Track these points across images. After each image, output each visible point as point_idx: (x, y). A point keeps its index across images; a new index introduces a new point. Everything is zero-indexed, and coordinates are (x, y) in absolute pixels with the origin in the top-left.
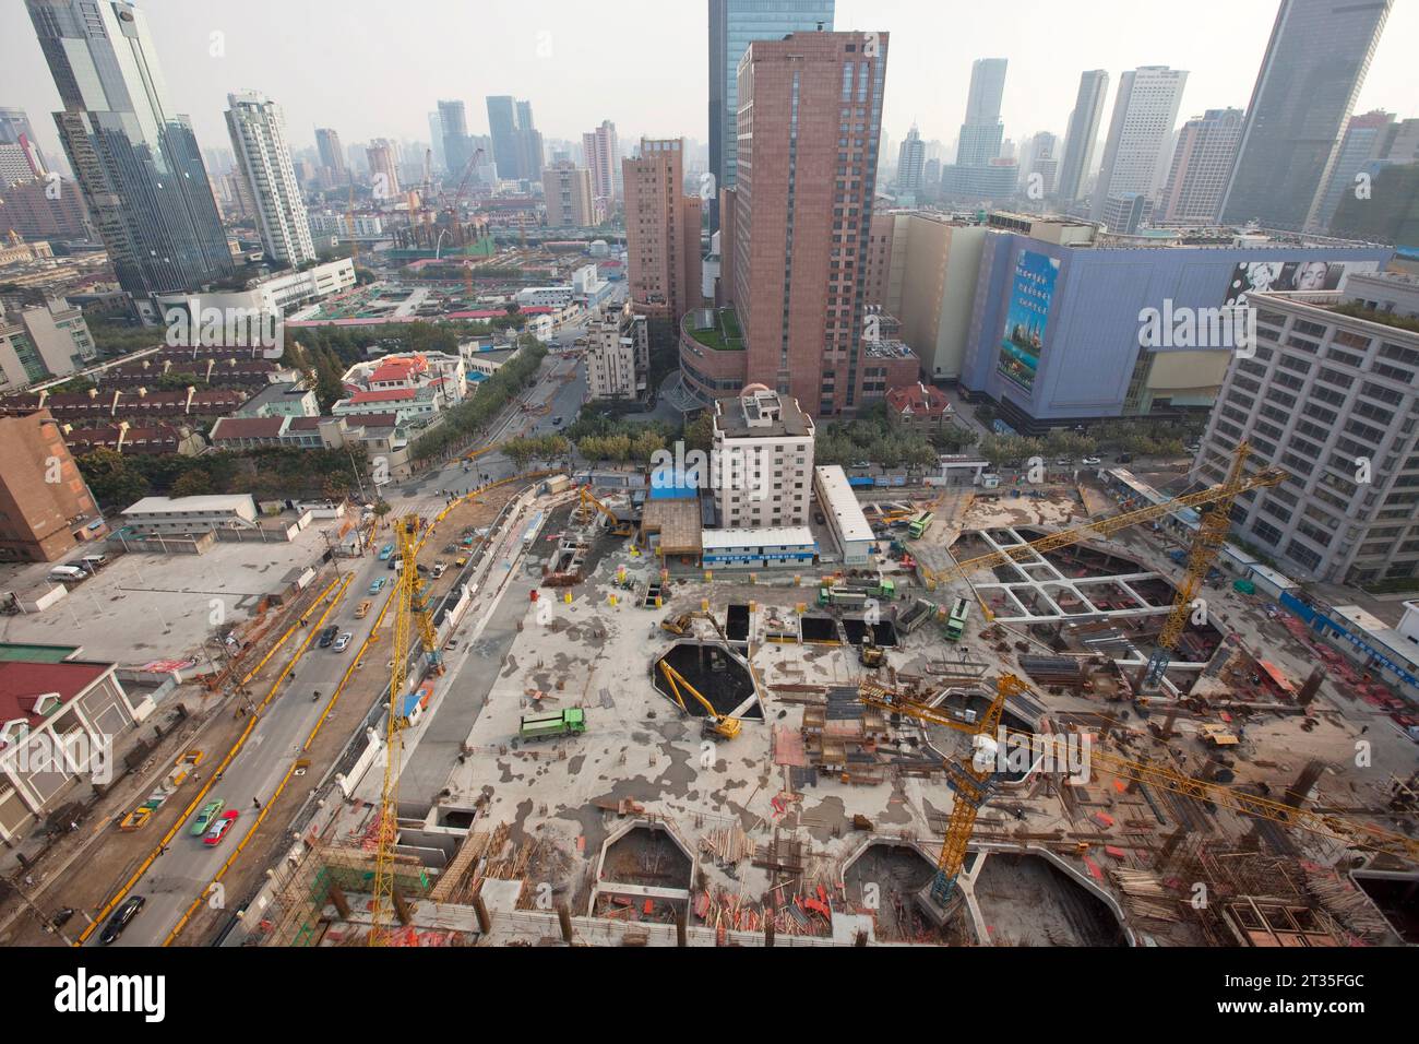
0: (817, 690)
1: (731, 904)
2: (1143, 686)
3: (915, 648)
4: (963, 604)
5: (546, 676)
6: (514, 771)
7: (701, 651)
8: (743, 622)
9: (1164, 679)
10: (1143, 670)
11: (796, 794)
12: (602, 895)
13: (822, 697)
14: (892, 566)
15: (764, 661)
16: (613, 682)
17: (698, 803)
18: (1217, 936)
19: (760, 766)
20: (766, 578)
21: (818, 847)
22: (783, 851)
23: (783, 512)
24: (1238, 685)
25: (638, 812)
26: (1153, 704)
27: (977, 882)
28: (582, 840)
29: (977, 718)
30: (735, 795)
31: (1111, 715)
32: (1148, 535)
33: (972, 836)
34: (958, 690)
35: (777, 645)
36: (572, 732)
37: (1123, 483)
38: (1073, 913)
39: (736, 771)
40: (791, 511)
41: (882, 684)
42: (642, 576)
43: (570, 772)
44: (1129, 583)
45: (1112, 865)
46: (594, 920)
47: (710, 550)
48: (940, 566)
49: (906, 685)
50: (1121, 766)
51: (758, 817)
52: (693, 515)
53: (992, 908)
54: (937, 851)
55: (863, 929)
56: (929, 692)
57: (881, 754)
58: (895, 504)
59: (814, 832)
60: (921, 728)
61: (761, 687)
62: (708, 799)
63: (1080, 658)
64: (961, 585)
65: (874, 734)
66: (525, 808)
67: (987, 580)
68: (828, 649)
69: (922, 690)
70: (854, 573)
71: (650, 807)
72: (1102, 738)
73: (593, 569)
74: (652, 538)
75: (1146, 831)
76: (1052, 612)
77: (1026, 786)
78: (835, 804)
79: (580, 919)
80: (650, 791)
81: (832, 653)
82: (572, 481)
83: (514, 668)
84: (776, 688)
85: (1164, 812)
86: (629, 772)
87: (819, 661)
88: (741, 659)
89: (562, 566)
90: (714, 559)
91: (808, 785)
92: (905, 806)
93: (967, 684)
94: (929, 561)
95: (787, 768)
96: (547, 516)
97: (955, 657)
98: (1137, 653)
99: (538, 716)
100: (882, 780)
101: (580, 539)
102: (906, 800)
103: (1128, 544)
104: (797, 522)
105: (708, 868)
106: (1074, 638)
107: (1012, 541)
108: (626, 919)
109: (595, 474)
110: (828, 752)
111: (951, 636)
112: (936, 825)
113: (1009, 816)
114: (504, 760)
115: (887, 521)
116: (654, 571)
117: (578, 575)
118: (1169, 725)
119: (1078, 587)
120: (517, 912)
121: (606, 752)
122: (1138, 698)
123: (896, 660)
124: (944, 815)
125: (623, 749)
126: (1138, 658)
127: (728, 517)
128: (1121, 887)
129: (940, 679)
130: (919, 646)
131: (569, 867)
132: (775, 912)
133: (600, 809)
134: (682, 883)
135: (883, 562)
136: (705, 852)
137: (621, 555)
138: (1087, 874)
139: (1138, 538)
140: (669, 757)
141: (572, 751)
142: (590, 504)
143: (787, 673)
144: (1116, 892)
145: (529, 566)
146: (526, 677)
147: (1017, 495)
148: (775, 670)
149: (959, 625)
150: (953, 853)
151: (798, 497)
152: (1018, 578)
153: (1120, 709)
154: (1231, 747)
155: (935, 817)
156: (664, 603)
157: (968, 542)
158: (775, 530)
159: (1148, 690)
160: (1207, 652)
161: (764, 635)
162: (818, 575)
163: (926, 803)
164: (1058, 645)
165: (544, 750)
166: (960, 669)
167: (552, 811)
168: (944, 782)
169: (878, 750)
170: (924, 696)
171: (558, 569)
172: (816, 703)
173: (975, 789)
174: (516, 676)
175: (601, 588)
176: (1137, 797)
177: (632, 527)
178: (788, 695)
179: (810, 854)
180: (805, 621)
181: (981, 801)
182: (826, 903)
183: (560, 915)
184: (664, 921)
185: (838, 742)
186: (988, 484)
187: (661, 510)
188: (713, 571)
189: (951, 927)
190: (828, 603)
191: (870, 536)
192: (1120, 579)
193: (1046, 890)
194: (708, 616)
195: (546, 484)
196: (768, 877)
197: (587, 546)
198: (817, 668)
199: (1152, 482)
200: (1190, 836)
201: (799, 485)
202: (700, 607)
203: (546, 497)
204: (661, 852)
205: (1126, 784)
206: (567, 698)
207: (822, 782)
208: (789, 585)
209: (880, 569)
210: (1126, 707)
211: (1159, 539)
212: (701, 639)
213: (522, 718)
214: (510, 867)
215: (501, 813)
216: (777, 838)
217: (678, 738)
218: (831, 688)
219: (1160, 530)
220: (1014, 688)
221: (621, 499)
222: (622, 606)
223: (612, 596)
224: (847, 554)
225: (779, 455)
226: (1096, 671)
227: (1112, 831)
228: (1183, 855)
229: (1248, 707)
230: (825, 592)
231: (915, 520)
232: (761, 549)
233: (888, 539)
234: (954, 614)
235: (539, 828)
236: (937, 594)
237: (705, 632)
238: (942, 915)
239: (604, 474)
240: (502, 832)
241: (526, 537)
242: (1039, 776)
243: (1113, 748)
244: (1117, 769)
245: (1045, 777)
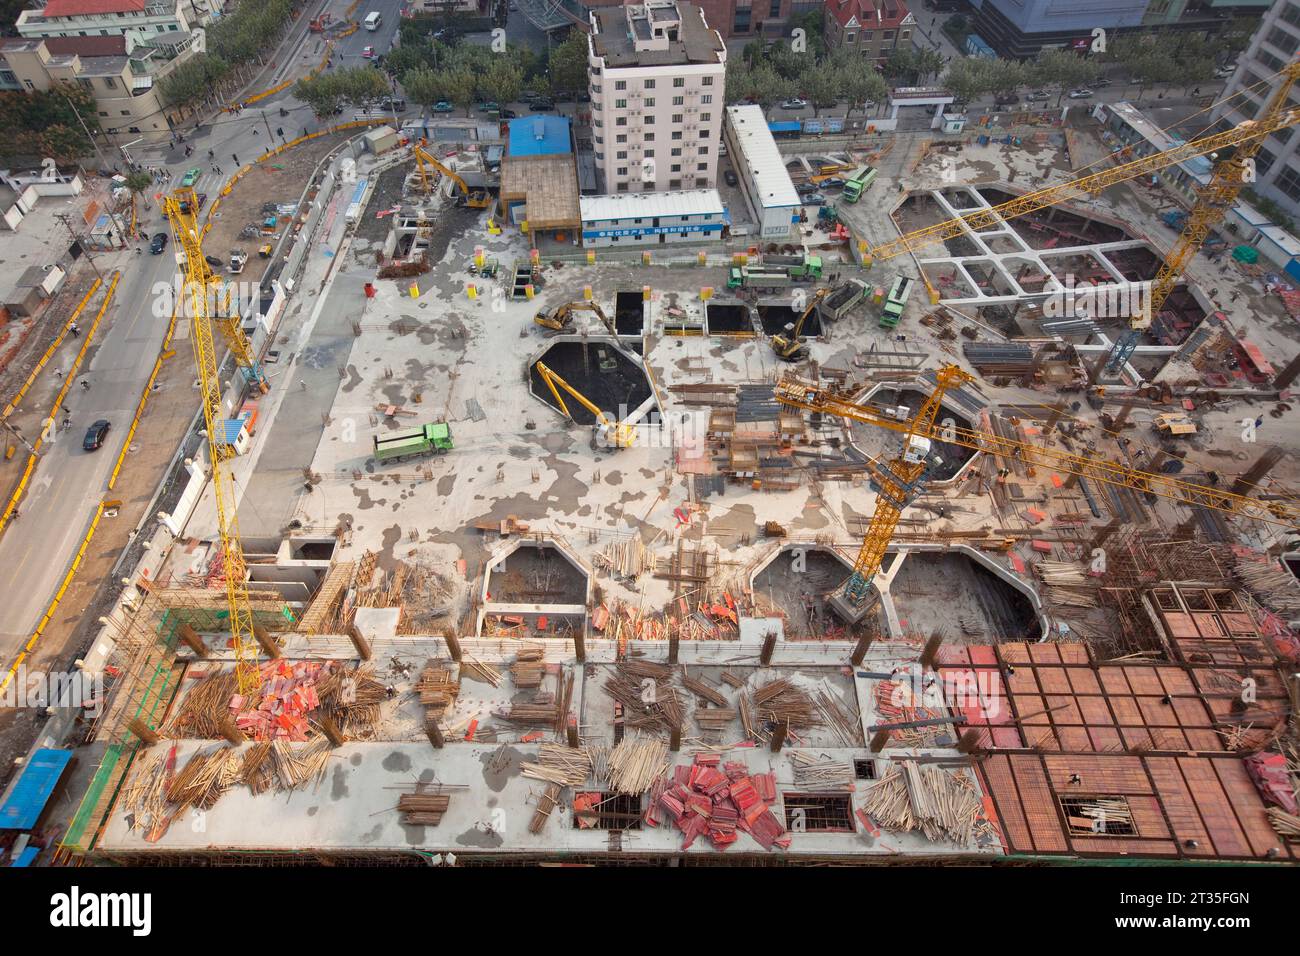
0: (727, 390)
1: (633, 618)
2: (1102, 374)
3: (842, 338)
4: (904, 284)
5: (398, 388)
6: (373, 497)
7: (586, 349)
8: (637, 312)
9: (1128, 366)
10: (1105, 357)
11: (701, 504)
12: (491, 616)
13: (732, 397)
14: (820, 238)
15: (662, 358)
16: (482, 389)
17: (591, 517)
18: (1132, 619)
19: (660, 477)
20: (663, 257)
21: (725, 556)
22: (686, 561)
23: (684, 171)
24: (1210, 370)
25: (523, 531)
26: (1110, 394)
27: (894, 581)
28: (461, 565)
29: (910, 415)
30: (634, 509)
31: (1060, 406)
32: (1142, 192)
33: (893, 537)
34: (890, 385)
35: (679, 338)
36: (438, 450)
37: (1124, 124)
38: (989, 605)
39: (632, 482)
40: (693, 169)
41: (803, 380)
42: (507, 259)
43: (440, 494)
44: (1107, 254)
45: (1037, 559)
46: (484, 639)
47: (591, 223)
48: (880, 237)
49: (831, 380)
50: (1062, 461)
51: (659, 530)
52: (567, 178)
53: (907, 604)
54: (854, 555)
55: (772, 631)
56: (857, 387)
57: (799, 458)
58: (828, 157)
59: (721, 539)
60: (844, 428)
61: (660, 388)
62: (602, 513)
63: (1035, 344)
64: (903, 261)
65: (791, 436)
66: (392, 535)
67: (934, 252)
68: (739, 342)
69: (848, 385)
70: (773, 248)
71: (536, 526)
72: (1046, 431)
73: (442, 253)
74: (516, 210)
75: (1078, 524)
76: (1009, 292)
77: (957, 485)
78: (746, 511)
79: (468, 639)
80: (537, 509)
81: (744, 346)
82: (401, 136)
83: (357, 380)
84: (676, 389)
85: (1101, 505)
86: (509, 489)
87: (729, 356)
88: (635, 357)
89: (402, 252)
90: (596, 235)
91: (715, 494)
92: (822, 511)
93: (901, 377)
94: (867, 231)
95: (691, 477)
96: (373, 184)
97: (889, 347)
98: (1102, 336)
99: (393, 434)
100: (798, 485)
101: (421, 214)
102: (824, 504)
103: (1115, 204)
104: (702, 183)
105: (607, 584)
106: (1031, 321)
107: (972, 203)
108: (517, 635)
109: (431, 124)
110: (738, 457)
111: (887, 322)
112: (855, 528)
113: (934, 516)
114: (360, 485)
115: (817, 180)
116: (521, 253)
117: (424, 261)
119: (1045, 260)
120: (398, 638)
121: (480, 469)
122: (1094, 387)
123: (820, 352)
124: (864, 517)
125: (500, 466)
126: (1101, 343)
127: (612, 179)
128: (1042, 579)
129: (870, 372)
130: (848, 335)
131: (450, 591)
132: (679, 620)
133: (480, 531)
134: (579, 598)
135: (809, 233)
136: (601, 567)
137: (477, 234)
138: (1009, 570)
139: (1128, 197)
140: (554, 472)
141: (439, 468)
142: (429, 167)
143: (690, 371)
144: (1038, 583)
145: (357, 253)
146: (373, 390)
147: (984, 142)
148: (676, 369)
149: (897, 310)
150: (871, 555)
151: (704, 150)
152: (973, 250)
153: (1071, 400)
154: (1187, 437)
155: (855, 520)
156: (536, 293)
157: (917, 207)
158: (674, 196)
159: (1107, 378)
160: (1183, 334)
161: (662, 327)
162: (729, 252)
163: (846, 506)
164: (1012, 330)
165: (406, 471)
166: (895, 360)
167: (424, 536)
168: (867, 484)
169: (795, 453)
170: (850, 393)
171: (396, 256)
172: (724, 405)
173: (900, 490)
174: (360, 390)
175: (455, 277)
176: (1075, 492)
177: (488, 195)
178: (693, 397)
179: (716, 563)
180: (713, 311)
181: (906, 502)
182: (734, 609)
183: (446, 637)
184: (560, 636)
185: (749, 447)
186: (950, 128)
187: (525, 172)
188: (596, 250)
189: (863, 623)
190: (740, 287)
191: (795, 199)
192: (1097, 249)
193: (964, 584)
194: (592, 307)
195: (365, 140)
196: (671, 588)
197: (431, 224)
198: (725, 364)
199: (1162, 122)
200: (1123, 528)
201: (704, 134)
202: (581, 296)
203: (367, 157)
204: (552, 570)
205: (1064, 479)
206: (427, 411)
207: (731, 490)
208: (692, 266)
209: (806, 242)
210: (1080, 398)
211: (1155, 197)
212: (585, 335)
213: (375, 438)
214: (384, 595)
215: (365, 541)
216: (680, 549)
217: (563, 449)
218: (742, 387)
219: (1158, 186)
220: (954, 380)
221: (470, 158)
222: (483, 298)
223: (470, 286)
224: (766, 224)
225: (679, 92)
226: (1052, 359)
227: (1041, 526)
229: (1215, 393)
230: (736, 273)
231: (852, 179)
232: (656, 221)
233: (817, 203)
234: (892, 296)
235: (411, 554)
236: (872, 272)
237: (590, 326)
238: (854, 613)
239: (444, 124)
240: (369, 560)
241: (348, 214)
242: (971, 474)
243: (1057, 442)
244: (1057, 464)
245: (978, 475)
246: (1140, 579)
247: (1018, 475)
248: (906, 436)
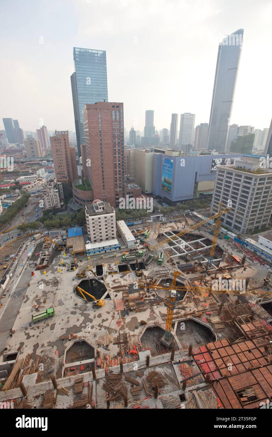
0: (125, 286)
1: (108, 359)
2: (208, 267)
3: (150, 269)
4: (161, 254)
5: (40, 299)
6: (31, 335)
7: (89, 281)
8: (101, 270)
9: (213, 264)
10: (208, 263)
11: (123, 319)
12: (66, 369)
13: (127, 288)
14: (141, 246)
15: (109, 281)
16: (63, 296)
17: (94, 329)
18: (234, 329)
19: (112, 313)
20: (106, 256)
21: (132, 333)
22: (122, 337)
23: (109, 236)
24: (228, 263)
25: (75, 337)
26: (211, 272)
27: (176, 331)
28: (57, 352)
29: (170, 285)
30: (106, 324)
31: (202, 277)
32: (203, 228)
33: (173, 318)
34: (164, 278)
35: (112, 275)
36: (50, 316)
37: (196, 216)
38: (201, 333)
39: (104, 316)
40: (111, 235)
41: (143, 281)
42: (68, 261)
43: (51, 330)
44: (201, 241)
45: (208, 317)
46: (64, 378)
47: (88, 250)
48: (154, 244)
49: (150, 279)
51: (113, 329)
52: (82, 240)
53: (181, 338)
54: (165, 325)
55: (148, 355)
56: (156, 280)
57: (146, 301)
58: (140, 229)
59: (130, 329)
60: (155, 291)
61: (109, 289)
62: (97, 327)
63: (192, 263)
64: (160, 249)
65: (143, 296)
66: (36, 346)
67: (166, 246)
68: (127, 274)
69: (154, 280)
70: (131, 250)
71: (79, 335)
72: (201, 283)
73: (52, 262)
74: (70, 249)
75: (215, 305)
76: (184, 252)
77: (185, 301)
78: (135, 319)
79: (60, 379)
80: (78, 329)
81: (128, 274)
82: (42, 235)
83: (28, 299)
84: (113, 288)
85: (218, 299)
86: (71, 325)
87: (125, 277)
88: (102, 281)
89: (42, 263)
90: (90, 253)
91: (126, 315)
92: (154, 314)
93: (166, 276)
94: (151, 243)
95: (120, 311)
96: (35, 247)
97: (161, 269)
98: (205, 259)
99: (38, 314)
100: (147, 309)
101: (47, 253)
102: (154, 313)
103: (199, 231)
104: (113, 238)
105: (99, 349)
106: (190, 258)
107: (172, 235)
108: (74, 374)
109: (50, 232)
110: (131, 304)
111: (160, 263)
112: (163, 318)
113: (182, 310)
114: (27, 332)
115: (138, 234)
116: (72, 259)
117: (47, 264)
118: (215, 276)
119: (189, 244)
120: (37, 384)
121: (62, 320)
122: (208, 271)
123: (146, 273)
124: (165, 314)
125: (68, 318)
126: (206, 260)
127: (93, 239)
128: (211, 322)
129: (158, 276)
130: (151, 268)
131: (54, 362)
132: (122, 357)
133: (63, 339)
134: (92, 357)
135: (139, 246)
136: (98, 344)
137: (61, 256)
138: (202, 321)
139: (201, 229)
140: (83, 317)
141: (50, 322)
142: (49, 242)
143: (116, 283)
144: (210, 324)
145: (30, 264)
146: (32, 301)
147: (171, 222)
148: (112, 283)
149: (161, 260)
150: (169, 325)
151: (113, 231)
152: (174, 244)
153: (204, 275)
155: (163, 315)
156: (76, 269)
157: (161, 237)
158: (107, 241)
159: (209, 268)
160: (221, 255)
161: (108, 273)
162: (121, 252)
163: (160, 312)
164: (187, 261)
165: (41, 324)
166: (163, 272)
167: (46, 345)
168: (164, 305)
169: (145, 300)
170: (155, 282)
171: (40, 264)
172: (125, 290)
173: (172, 305)
174: (29, 302)
175: (55, 267)
176: (211, 297)
177: (63, 246)
178: (117, 289)
179: (130, 336)
180: (119, 267)
181: (174, 308)
182: (136, 350)
183: (52, 380)
184: (88, 371)
185: (133, 300)
186: (163, 220)
187: (72, 240)
188: (90, 256)
189: (171, 346)
190: (125, 260)
191: (134, 239)
192: (199, 240)
193: (193, 328)
194: (90, 270)
195: (34, 237)
196: (118, 347)
197: (49, 255)
198: (124, 280)
199: (202, 214)
200: (225, 304)
201: (112, 227)
202: (87, 268)
203: (34, 241)
204: (84, 348)
205: (208, 294)
206: (47, 305)
207: (130, 313)
208: (113, 257)
209: (138, 248)
210: (205, 274)
211: (206, 229)
212: (89, 278)
213: (32, 316)
214: (32, 369)
215: (28, 351)
216: (119, 334)
217: (85, 310)
218: (129, 285)
219: (206, 226)
220: (178, 275)
221: (59, 239)
222: (63, 272)
223: (59, 269)
224: (129, 245)
225: (106, 219)
226: (197, 266)
227: (207, 308)
228: (224, 309)
229: (232, 268)
230: (124, 257)
231: (146, 233)
232: (104, 248)
233: (139, 239)
234: (159, 257)
235: (42, 352)
236: (154, 252)
237: (90, 275)
238: (168, 344)
239: (53, 232)
240: (28, 357)
241: (28, 255)
242: (187, 297)
243: (204, 285)
244: (205, 291)
245: (189, 297)
246: (233, 317)
247: (198, 295)
248: (170, 290)
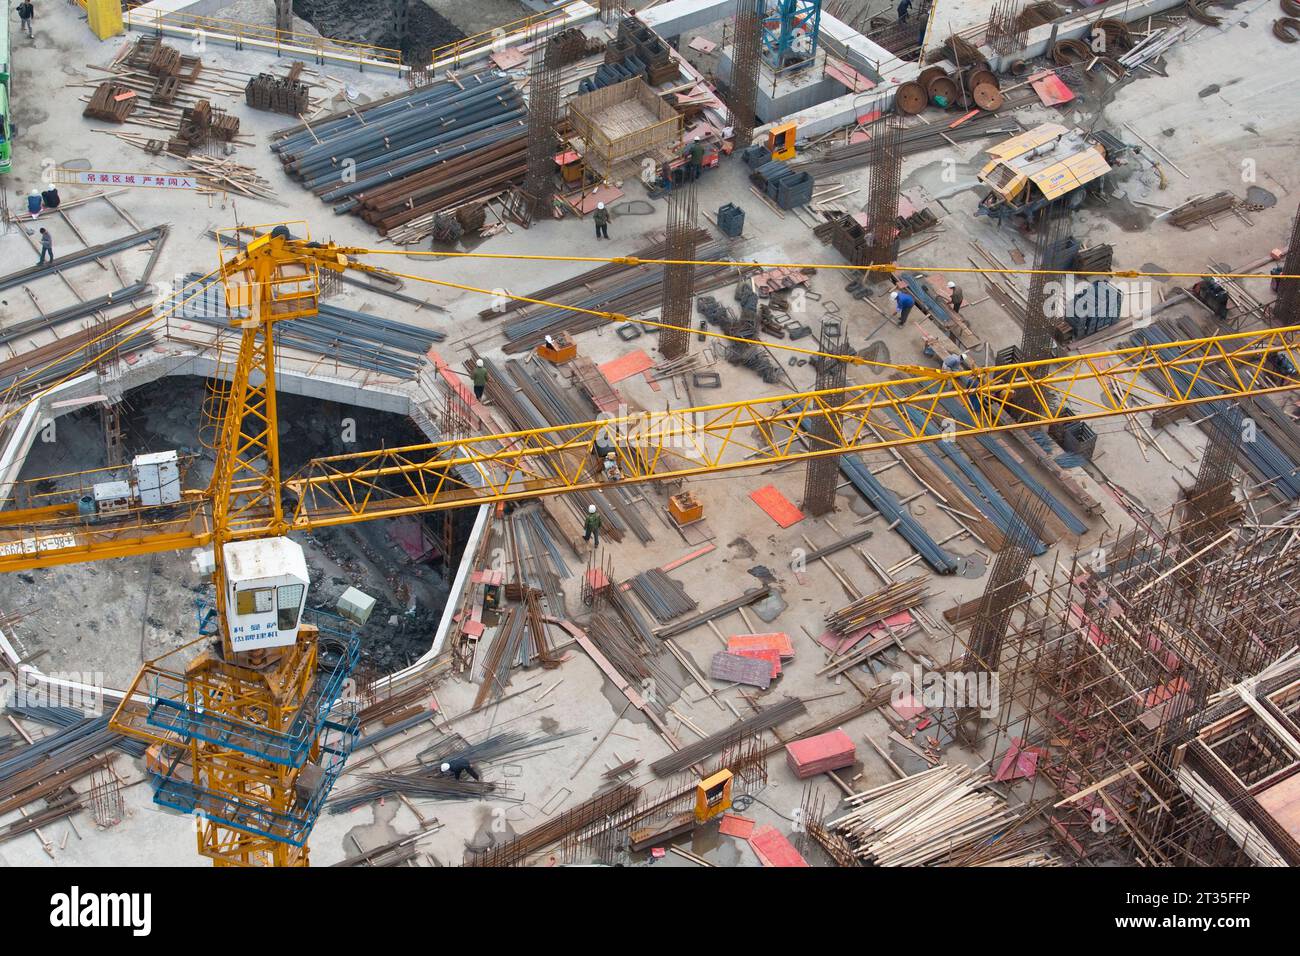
2: (764, 81)
9: (830, 25)
26: (815, 140)
29: (188, 473)
31: (682, 242)
50: (764, 431)
63: (511, 55)
72: (672, 347)
75: (899, 625)
77: (460, 666)
85: (942, 528)
93: (103, 349)
97: (12, 251)
113: (429, 808)
118: (884, 195)
122: (760, 136)
153: (707, 204)
154: (1093, 194)
159: (785, 88)
173: (271, 768)
176: (846, 517)
181: (306, 804)
200: (1037, 576)
205: (794, 487)
210: (729, 189)
220: (294, 285)
226: (587, 87)
227: (794, 684)
228: (1031, 650)
242: (490, 601)
243: (724, 369)
244: (753, 445)
245: (515, 594)
246: (1151, 720)
247: (645, 538)
248: (204, 560)
